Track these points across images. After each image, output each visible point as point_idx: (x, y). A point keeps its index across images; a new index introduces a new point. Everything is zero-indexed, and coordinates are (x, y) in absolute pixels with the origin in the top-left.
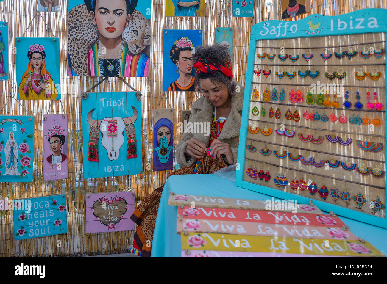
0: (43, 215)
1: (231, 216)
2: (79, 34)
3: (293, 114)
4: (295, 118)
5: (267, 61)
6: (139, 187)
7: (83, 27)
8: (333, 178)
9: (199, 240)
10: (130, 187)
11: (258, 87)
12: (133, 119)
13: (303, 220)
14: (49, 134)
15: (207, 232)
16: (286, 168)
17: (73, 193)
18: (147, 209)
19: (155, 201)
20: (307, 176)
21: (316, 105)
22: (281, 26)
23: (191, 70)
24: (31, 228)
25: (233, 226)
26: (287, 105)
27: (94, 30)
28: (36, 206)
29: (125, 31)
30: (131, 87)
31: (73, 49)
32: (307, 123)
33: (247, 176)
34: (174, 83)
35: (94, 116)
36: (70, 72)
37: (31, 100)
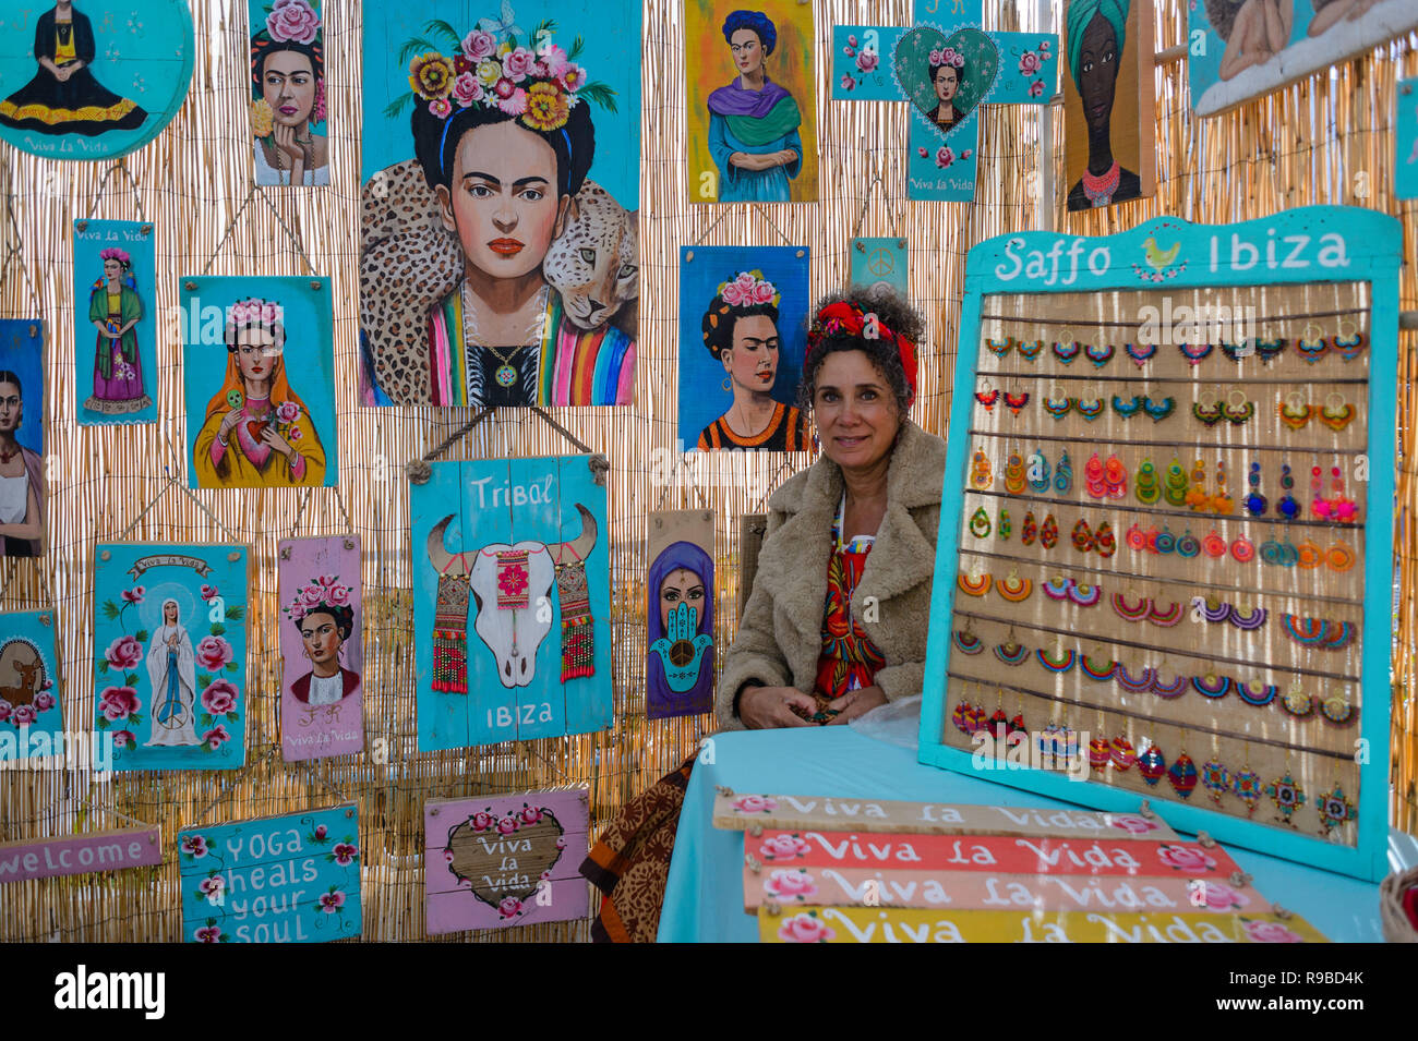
0: (280, 878)
1: (906, 855)
2: (399, 262)
3: (1094, 534)
4: (1100, 546)
5: (1017, 363)
6: (602, 772)
7: (414, 240)
8: (1212, 732)
9: (814, 927)
10: (570, 773)
11: (989, 446)
12: (582, 547)
13: (1118, 860)
14: (298, 603)
15: (836, 905)
16: (1074, 703)
17: (380, 799)
18: (631, 839)
19: (658, 815)
20: (1137, 727)
21: (1164, 505)
22: (1060, 253)
23: (772, 381)
24: (242, 923)
25: (912, 886)
26: (1078, 504)
27: (450, 250)
28: (257, 849)
29: (552, 252)
30: (573, 441)
31: (377, 316)
32: (1139, 561)
33: (954, 730)
34: (718, 423)
35: (450, 540)
36: (371, 392)
37: (237, 490)
